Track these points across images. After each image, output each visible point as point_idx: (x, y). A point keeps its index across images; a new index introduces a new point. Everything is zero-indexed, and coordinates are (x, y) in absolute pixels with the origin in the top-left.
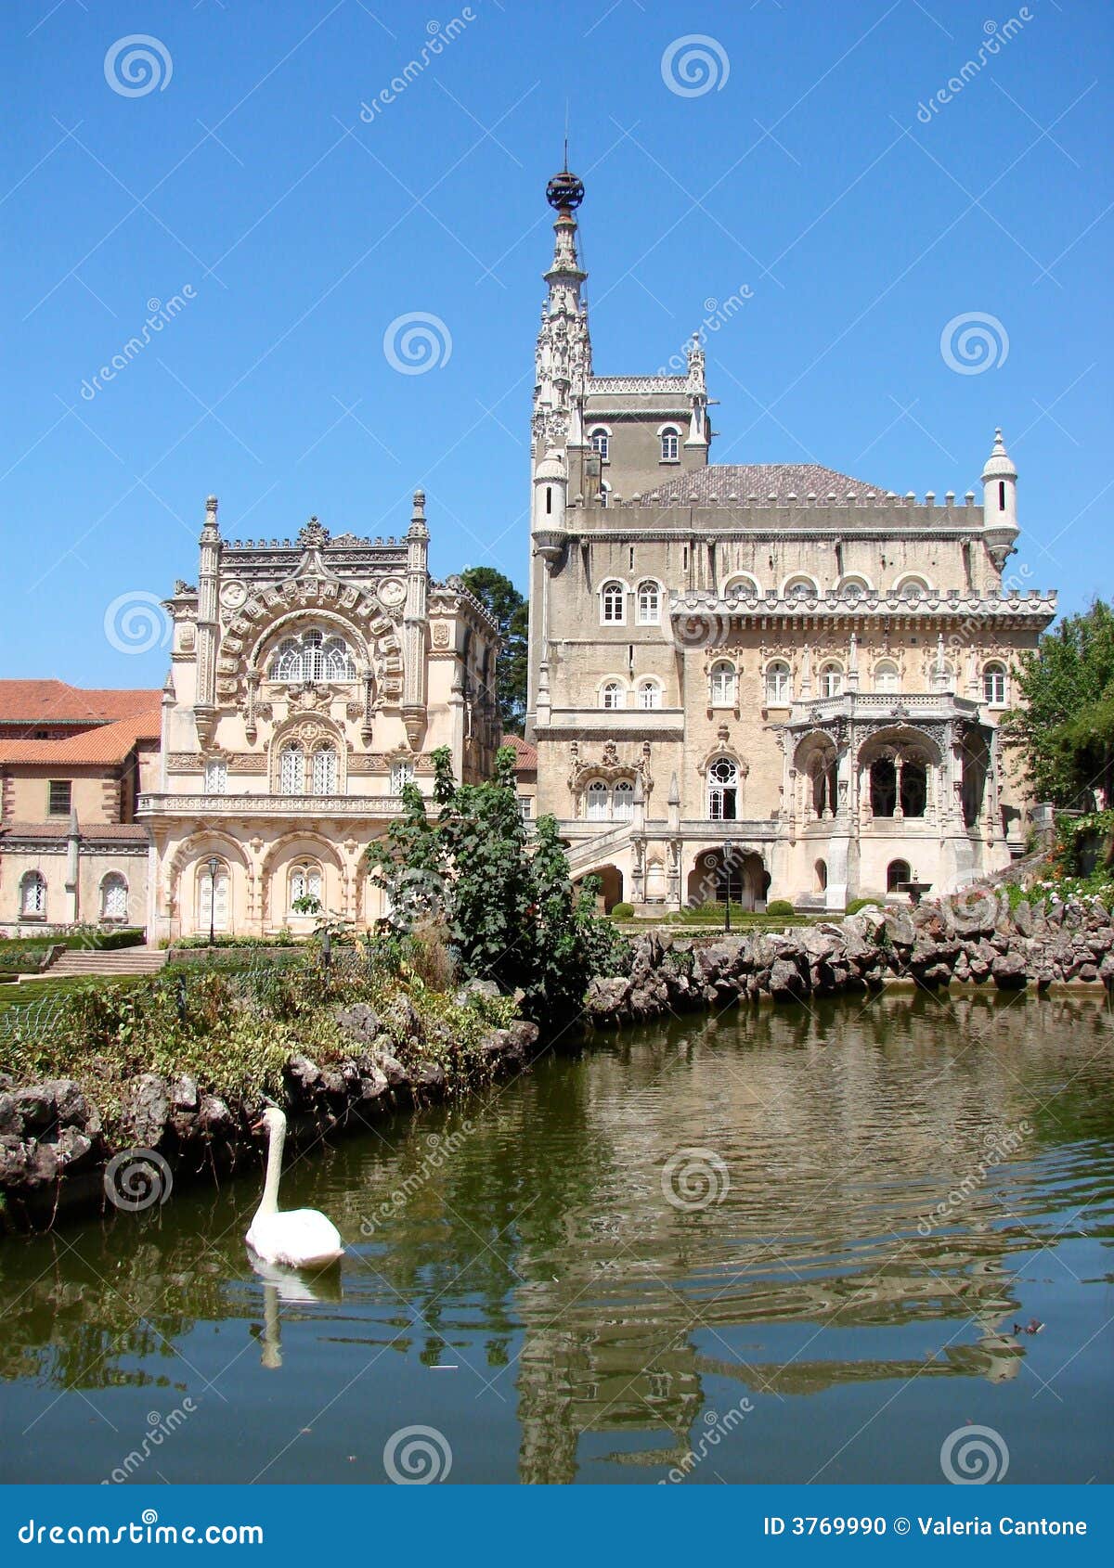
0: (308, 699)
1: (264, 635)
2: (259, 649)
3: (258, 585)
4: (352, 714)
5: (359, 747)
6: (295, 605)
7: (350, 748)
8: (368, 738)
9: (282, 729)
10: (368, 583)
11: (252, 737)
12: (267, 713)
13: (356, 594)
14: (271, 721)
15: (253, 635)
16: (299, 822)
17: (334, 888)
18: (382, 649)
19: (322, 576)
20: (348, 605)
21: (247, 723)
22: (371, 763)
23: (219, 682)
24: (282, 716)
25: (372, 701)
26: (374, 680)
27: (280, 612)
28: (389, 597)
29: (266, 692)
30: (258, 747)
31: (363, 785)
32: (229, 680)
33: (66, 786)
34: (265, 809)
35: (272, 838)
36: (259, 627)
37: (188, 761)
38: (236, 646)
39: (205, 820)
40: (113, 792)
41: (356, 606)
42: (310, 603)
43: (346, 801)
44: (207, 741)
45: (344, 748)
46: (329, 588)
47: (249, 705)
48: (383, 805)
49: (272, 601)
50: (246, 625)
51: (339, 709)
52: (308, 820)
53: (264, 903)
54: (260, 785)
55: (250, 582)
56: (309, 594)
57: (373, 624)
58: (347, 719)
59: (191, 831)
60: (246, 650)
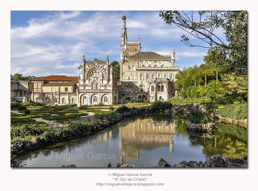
0: (95, 78)
1: (90, 71)
2: (90, 73)
3: (89, 66)
4: (101, 80)
5: (102, 84)
6: (94, 68)
8: (102, 83)
9: (93, 82)
10: (102, 66)
11: (89, 83)
12: (91, 80)
13: (101, 67)
14: (91, 81)
15: (89, 71)
16: (95, 92)
17: (99, 99)
18: (104, 73)
19: (97, 65)
20: (100, 68)
21: (89, 81)
22: (103, 86)
23: (85, 77)
24: (92, 80)
25: (103, 79)
26: (103, 76)
27: (92, 69)
28: (105, 67)
29: (91, 78)
30: (90, 84)
31: (102, 88)
32: (86, 76)
33: (67, 88)
34: (91, 91)
35: (92, 94)
36: (90, 70)
37: (82, 85)
38: (87, 73)
39: (84, 92)
40: (73, 89)
41: (101, 68)
42: (96, 68)
43: (100, 90)
44: (84, 83)
45: (100, 84)
46: (98, 66)
47: (89, 79)
48: (104, 91)
49: (91, 68)
50: (88, 70)
51: (99, 80)
52: (96, 92)
53: (91, 101)
54: (90, 88)
55: (88, 65)
56: (95, 67)
57: (103, 70)
58: (100, 81)
59: (82, 93)
60: (88, 73)
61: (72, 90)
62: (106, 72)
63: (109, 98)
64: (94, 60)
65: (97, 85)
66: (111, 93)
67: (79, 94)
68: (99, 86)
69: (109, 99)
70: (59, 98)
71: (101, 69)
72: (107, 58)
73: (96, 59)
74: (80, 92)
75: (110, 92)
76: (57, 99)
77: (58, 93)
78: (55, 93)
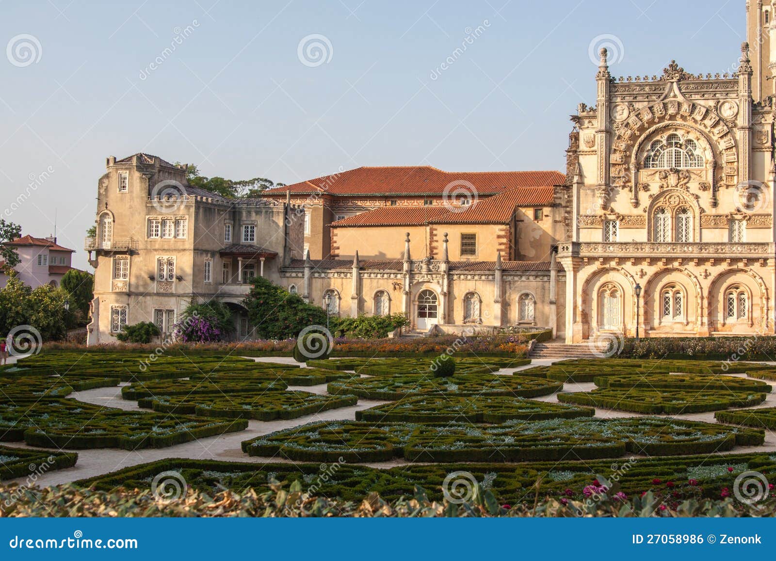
0: (672, 179)
1: (642, 137)
2: (639, 148)
3: (637, 105)
4: (704, 188)
5: (710, 211)
6: (662, 119)
7: (702, 211)
8: (715, 204)
9: (655, 199)
10: (712, 103)
11: (637, 204)
12: (646, 188)
13: (704, 110)
14: (649, 193)
15: (633, 137)
16: (669, 260)
17: (693, 302)
18: (722, 145)
19: (680, 98)
20: (699, 118)
21: (632, 195)
22: (717, 221)
23: (612, 169)
24: (655, 189)
25: (716, 181)
26: (717, 167)
27: (651, 123)
28: (727, 112)
29: (644, 176)
30: (639, 211)
31: (711, 236)
32: (618, 168)
33: (472, 237)
34: (647, 252)
35: (651, 270)
36: (638, 133)
37: (592, 221)
38: (623, 146)
39: (607, 260)
40: (504, 240)
41: (704, 118)
42: (672, 117)
43: (702, 245)
44: (605, 207)
45: (697, 211)
46: (685, 107)
47: (632, 184)
48: (727, 249)
49: (647, 117)
50: (629, 132)
51: (694, 186)
52: (676, 259)
53: (646, 313)
54: (641, 235)
55: (631, 104)
56: (671, 111)
57: (716, 130)
58: (700, 193)
59: (596, 266)
60: (629, 148)
61: (503, 247)
62: (736, 141)
63: (757, 290)
64: (666, 71)
65: (683, 216)
66: (771, 262)
67: (576, 270)
68: (691, 220)
69: (756, 300)
70: (449, 295)
71: (708, 122)
72: (742, 57)
73: (673, 66)
74: (582, 258)
75: (766, 260)
76: (435, 298)
77: (443, 267)
78: (424, 266)
